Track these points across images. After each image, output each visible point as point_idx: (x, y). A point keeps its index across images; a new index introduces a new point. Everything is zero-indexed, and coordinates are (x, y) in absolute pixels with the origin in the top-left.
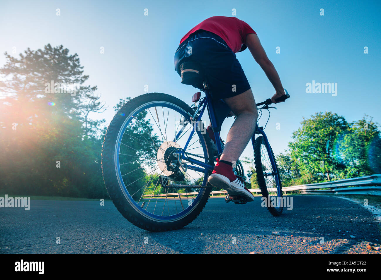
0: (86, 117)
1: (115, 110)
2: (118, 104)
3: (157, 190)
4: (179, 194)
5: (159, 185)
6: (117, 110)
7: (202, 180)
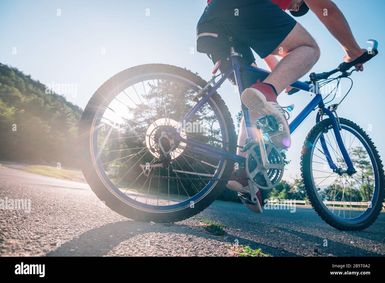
0: (211, 127)
1: (237, 118)
2: (239, 113)
3: (280, 196)
4: (306, 202)
5: (282, 191)
6: (238, 118)
7: (334, 188)
